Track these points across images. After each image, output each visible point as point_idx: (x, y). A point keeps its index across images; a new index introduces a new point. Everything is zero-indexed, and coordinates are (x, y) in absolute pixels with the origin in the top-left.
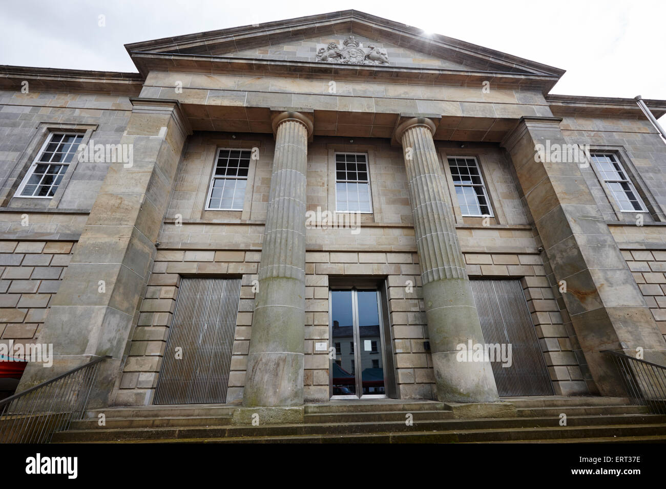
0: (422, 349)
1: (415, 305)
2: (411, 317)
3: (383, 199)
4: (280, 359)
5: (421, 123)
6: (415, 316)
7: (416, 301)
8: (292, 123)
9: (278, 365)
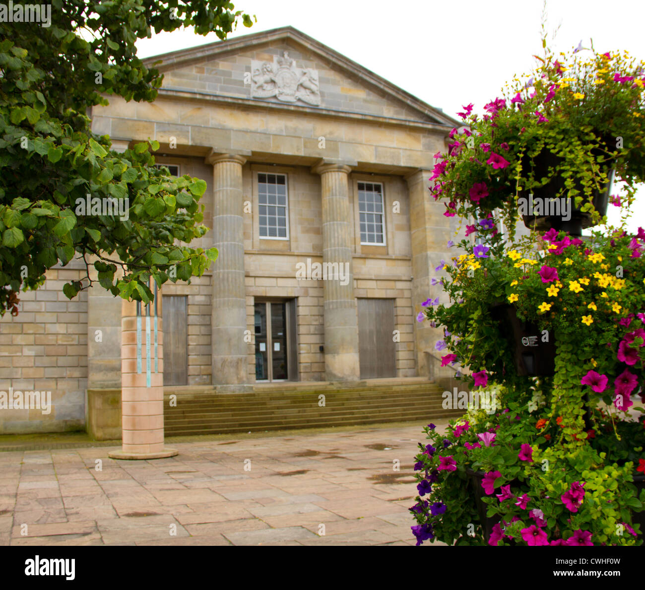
0: (318, 351)
1: (316, 320)
2: (312, 329)
3: (299, 227)
4: (238, 359)
5: (340, 169)
6: (315, 329)
7: (317, 317)
8: (232, 164)
9: (238, 363)
